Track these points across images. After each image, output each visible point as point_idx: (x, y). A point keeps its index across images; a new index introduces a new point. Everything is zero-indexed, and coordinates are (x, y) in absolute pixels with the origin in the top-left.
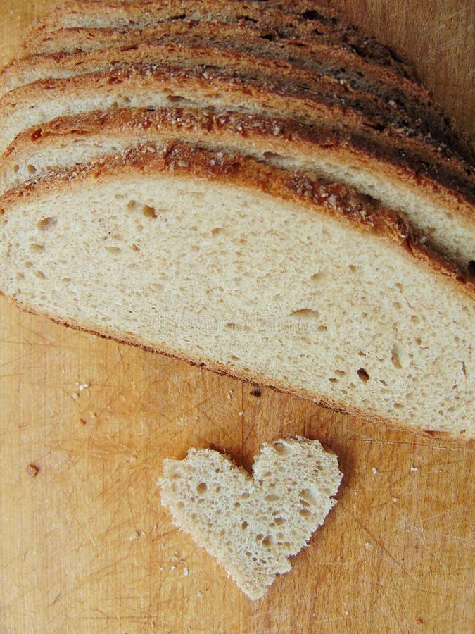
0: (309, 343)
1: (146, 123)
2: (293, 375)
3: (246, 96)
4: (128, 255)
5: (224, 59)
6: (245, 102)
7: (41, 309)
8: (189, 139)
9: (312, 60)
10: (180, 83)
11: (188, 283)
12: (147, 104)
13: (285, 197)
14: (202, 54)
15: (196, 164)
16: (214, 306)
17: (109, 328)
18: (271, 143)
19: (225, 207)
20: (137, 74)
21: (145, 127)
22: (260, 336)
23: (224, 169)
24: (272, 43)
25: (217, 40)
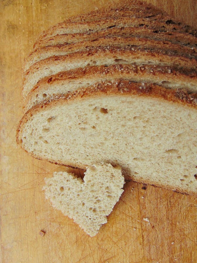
0: (172, 164)
1: (106, 72)
2: (163, 179)
3: (153, 57)
4: (90, 130)
5: (140, 42)
6: (152, 60)
7: (45, 157)
8: (127, 78)
9: (175, 41)
10: (122, 53)
11: (117, 141)
12: (104, 64)
13: (174, 101)
14: (129, 40)
15: (133, 89)
16: (129, 151)
17: (77, 164)
18: (167, 77)
19: (143, 107)
20: (102, 51)
21: (106, 74)
22: (149, 162)
23: (146, 90)
24: (158, 34)
25: (133, 34)
